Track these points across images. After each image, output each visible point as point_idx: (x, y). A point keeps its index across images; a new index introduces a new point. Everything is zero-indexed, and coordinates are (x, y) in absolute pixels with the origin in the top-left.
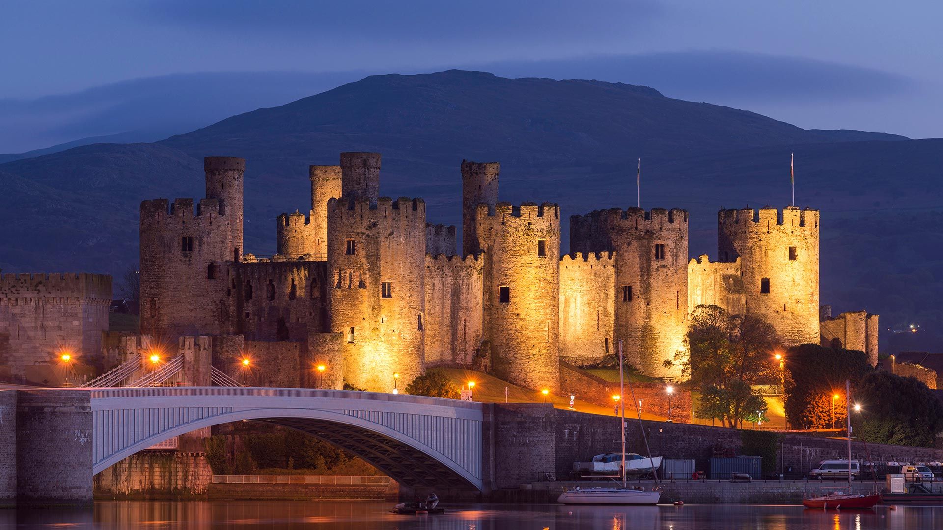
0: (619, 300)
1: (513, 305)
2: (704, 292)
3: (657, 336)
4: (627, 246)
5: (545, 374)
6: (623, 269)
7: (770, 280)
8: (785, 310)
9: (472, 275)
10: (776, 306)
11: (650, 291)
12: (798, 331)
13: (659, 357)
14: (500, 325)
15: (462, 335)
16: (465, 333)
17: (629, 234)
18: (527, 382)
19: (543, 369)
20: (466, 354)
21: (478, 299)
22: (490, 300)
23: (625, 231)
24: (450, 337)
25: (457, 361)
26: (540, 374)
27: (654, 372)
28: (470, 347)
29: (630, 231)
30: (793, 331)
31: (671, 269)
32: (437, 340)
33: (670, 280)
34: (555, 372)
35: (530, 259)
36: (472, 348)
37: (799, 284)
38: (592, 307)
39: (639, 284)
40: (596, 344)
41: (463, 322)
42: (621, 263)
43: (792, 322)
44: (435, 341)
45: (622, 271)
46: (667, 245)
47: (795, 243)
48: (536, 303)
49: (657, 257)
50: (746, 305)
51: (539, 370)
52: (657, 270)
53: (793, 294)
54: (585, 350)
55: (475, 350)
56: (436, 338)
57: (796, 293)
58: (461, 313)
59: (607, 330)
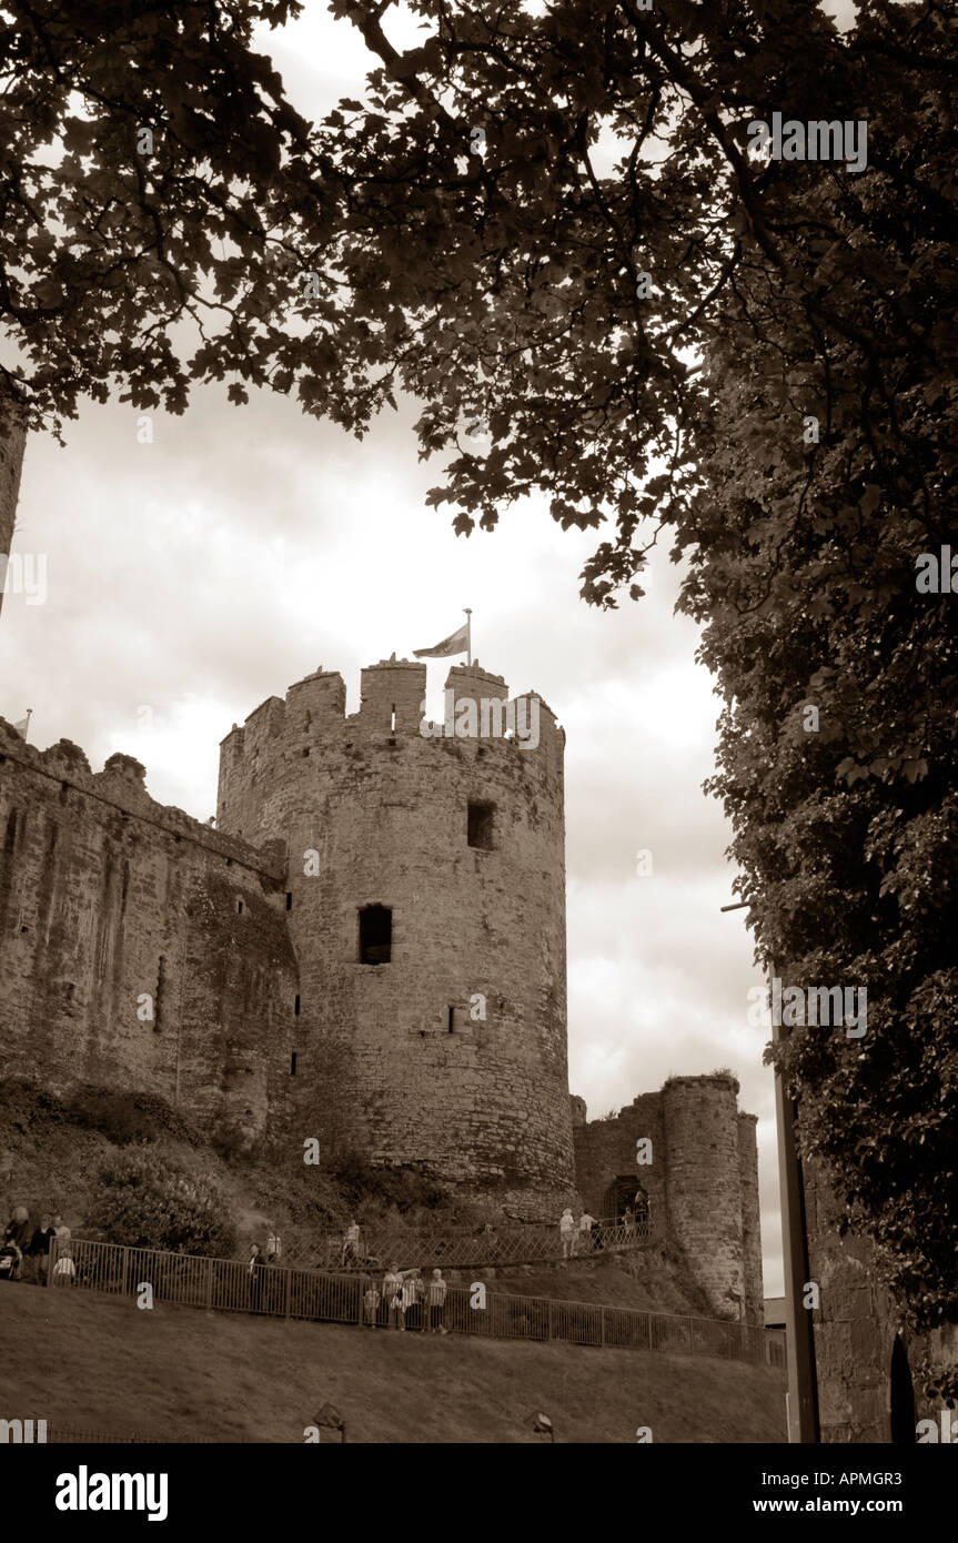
2: (116, 894)
7: (396, 915)
8: (451, 1030)
10: (417, 1012)
12: (502, 1118)
30: (482, 1117)
37: (504, 942)
43: (478, 1080)
47: (491, 792)
50: (297, 1012)
53: (485, 975)
57: (494, 972)
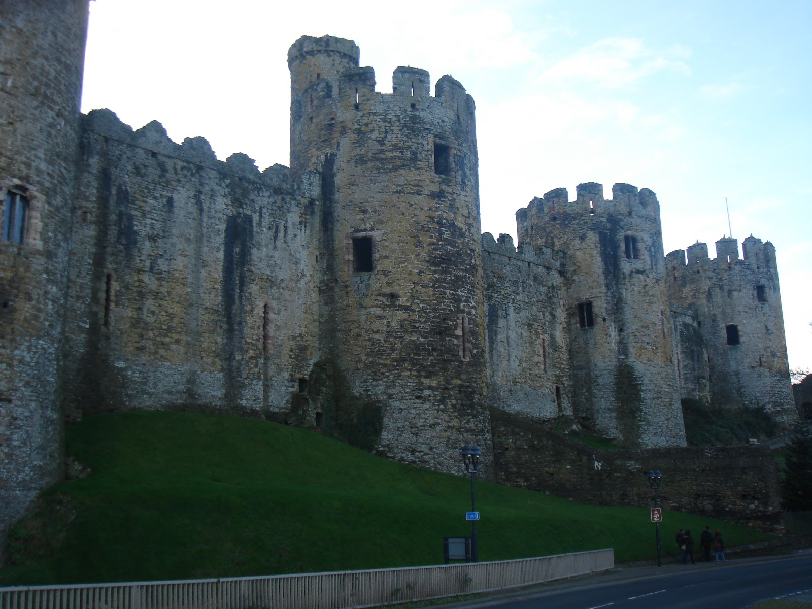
0: (573, 327)
1: (382, 276)
3: (640, 382)
4: (579, 242)
5: (461, 433)
6: (575, 278)
7: (739, 328)
8: (761, 365)
9: (285, 211)
10: (750, 360)
11: (622, 308)
13: (646, 416)
14: (353, 322)
15: (258, 340)
16: (266, 337)
17: (581, 222)
18: (420, 452)
19: (455, 423)
20: (267, 387)
21: (302, 266)
22: (330, 269)
23: (575, 219)
24: (219, 339)
25: (244, 403)
26: (448, 434)
27: (641, 440)
28: (280, 370)
29: (582, 218)
30: (773, 392)
31: (651, 276)
32: (177, 342)
33: (651, 293)
34: (482, 431)
35: (418, 178)
36: (286, 375)
38: (533, 331)
39: (603, 298)
40: (544, 395)
41: (259, 311)
42: (573, 269)
43: (770, 380)
44: (171, 343)
45: (574, 280)
46: (642, 239)
47: (762, 281)
48: (435, 272)
49: (628, 257)
50: (709, 362)
51: (445, 424)
52: (630, 275)
54: (527, 404)
55: (292, 380)
56: (175, 336)
58: (254, 288)
59: (557, 373)
